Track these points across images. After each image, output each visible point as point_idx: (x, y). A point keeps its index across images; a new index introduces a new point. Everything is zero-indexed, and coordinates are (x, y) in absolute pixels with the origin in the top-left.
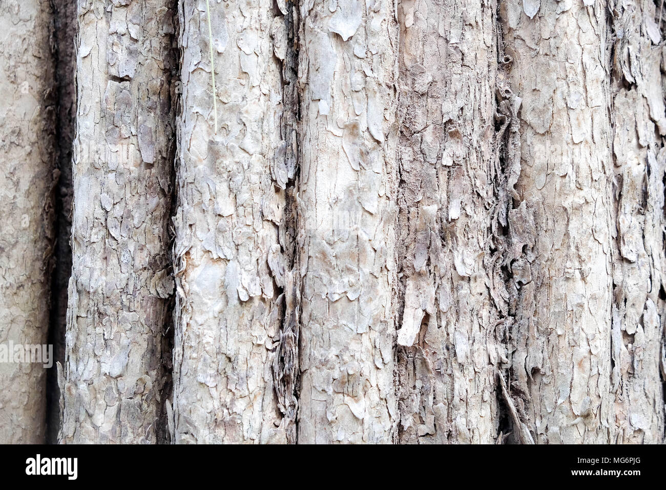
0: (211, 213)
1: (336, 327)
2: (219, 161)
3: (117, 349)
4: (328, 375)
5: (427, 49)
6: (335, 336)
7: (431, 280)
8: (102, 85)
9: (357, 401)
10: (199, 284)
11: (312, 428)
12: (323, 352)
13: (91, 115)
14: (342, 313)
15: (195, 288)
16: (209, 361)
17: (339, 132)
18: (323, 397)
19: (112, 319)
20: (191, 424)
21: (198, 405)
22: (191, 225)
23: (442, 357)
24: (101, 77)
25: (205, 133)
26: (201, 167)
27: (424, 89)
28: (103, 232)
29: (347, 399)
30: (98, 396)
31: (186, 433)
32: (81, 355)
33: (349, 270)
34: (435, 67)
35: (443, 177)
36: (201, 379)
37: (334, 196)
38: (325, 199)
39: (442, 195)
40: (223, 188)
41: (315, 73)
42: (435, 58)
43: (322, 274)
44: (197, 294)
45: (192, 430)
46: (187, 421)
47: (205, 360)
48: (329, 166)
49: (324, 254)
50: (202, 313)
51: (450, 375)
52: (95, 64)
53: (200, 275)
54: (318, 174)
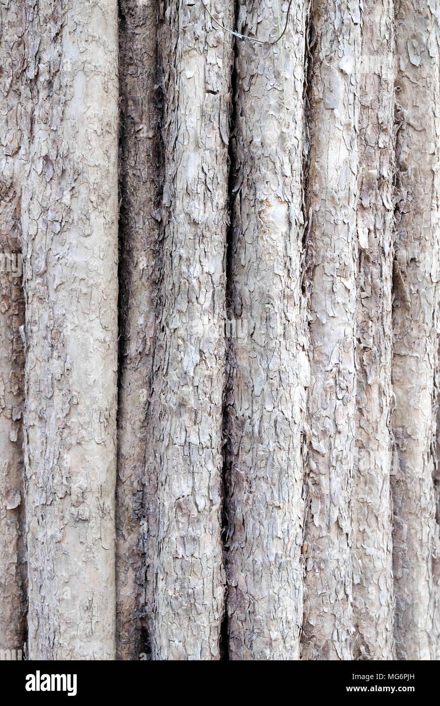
0: (280, 174)
1: (338, 239)
2: (285, 144)
3: (211, 257)
4: (334, 267)
5: (368, 81)
6: (338, 244)
7: (371, 211)
8: (202, 96)
9: (347, 280)
10: (273, 217)
11: (323, 297)
12: (330, 254)
13: (194, 115)
14: (341, 231)
15: (271, 219)
16: (280, 261)
17: (341, 128)
18: (330, 279)
19: (209, 239)
20: (271, 298)
21: (273, 287)
22: (267, 182)
23: (376, 254)
24: (200, 91)
25: (276, 127)
26: (274, 147)
27: (368, 104)
28: (204, 187)
29: (342, 279)
30: (202, 286)
31: (268, 304)
32: (192, 262)
33: (345, 206)
34: (372, 92)
35: (378, 154)
36: (276, 272)
37: (338, 164)
38: (333, 166)
39: (376, 164)
40: (286, 160)
41: (329, 93)
42: (372, 86)
43: (331, 209)
44: (273, 222)
45: (272, 302)
46: (269, 297)
47: (278, 261)
48: (336, 147)
49: (333, 198)
50: (276, 233)
51: (379, 264)
52: (197, 83)
53: (274, 212)
54: (329, 152)
